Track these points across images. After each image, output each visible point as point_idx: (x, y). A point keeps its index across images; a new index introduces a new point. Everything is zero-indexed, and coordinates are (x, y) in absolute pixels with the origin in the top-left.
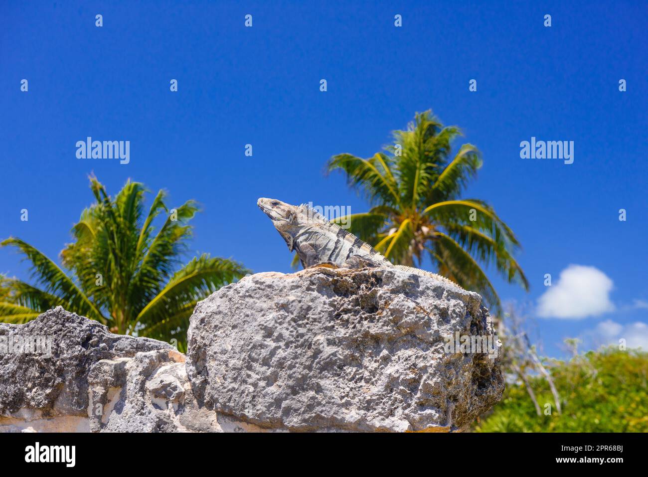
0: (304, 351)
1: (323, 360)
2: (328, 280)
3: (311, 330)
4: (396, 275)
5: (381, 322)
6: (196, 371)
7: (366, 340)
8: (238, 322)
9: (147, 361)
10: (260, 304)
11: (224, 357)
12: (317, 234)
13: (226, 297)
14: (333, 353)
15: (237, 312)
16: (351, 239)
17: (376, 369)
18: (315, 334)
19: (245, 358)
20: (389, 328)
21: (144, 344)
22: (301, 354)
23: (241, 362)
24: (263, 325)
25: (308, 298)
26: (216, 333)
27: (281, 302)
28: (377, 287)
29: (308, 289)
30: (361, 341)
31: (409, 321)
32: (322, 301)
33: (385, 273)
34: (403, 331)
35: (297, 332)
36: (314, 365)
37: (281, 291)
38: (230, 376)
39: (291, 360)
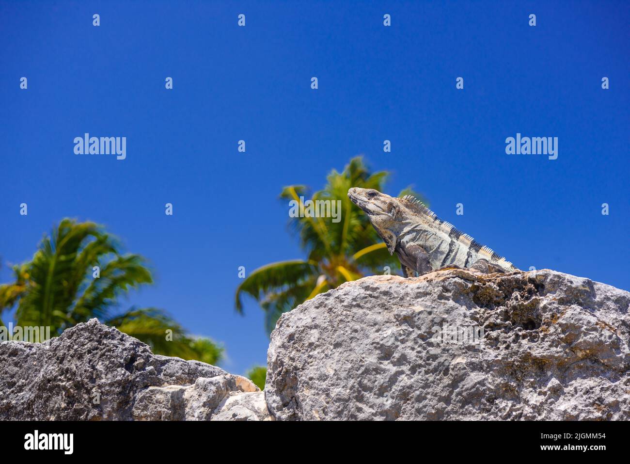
0: (438, 377)
1: (467, 390)
2: (467, 286)
3: (448, 350)
4: (566, 281)
5: (547, 341)
6: (281, 403)
7: (525, 364)
8: (343, 338)
9: (213, 388)
10: (372, 316)
11: (324, 385)
12: (426, 233)
13: (325, 307)
14: (481, 381)
15: (340, 326)
16: (466, 241)
17: (542, 404)
18: (454, 356)
19: (353, 387)
20: (559, 349)
21: (197, 369)
22: (433, 382)
23: (348, 391)
24: (378, 343)
25: (442, 308)
26: (311, 354)
27: (404, 313)
28: (537, 295)
29: (441, 297)
30: (519, 367)
31: (591, 340)
32: (461, 312)
33: (550, 278)
34: (580, 354)
35: (428, 352)
36: (453, 396)
37: (402, 299)
38: (332, 409)
39: (420, 390)
